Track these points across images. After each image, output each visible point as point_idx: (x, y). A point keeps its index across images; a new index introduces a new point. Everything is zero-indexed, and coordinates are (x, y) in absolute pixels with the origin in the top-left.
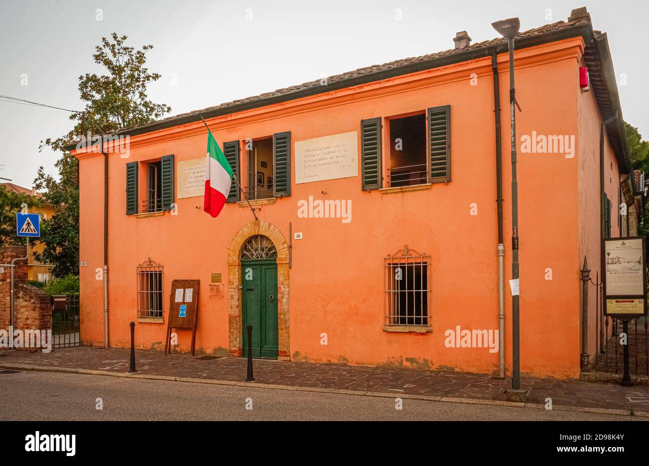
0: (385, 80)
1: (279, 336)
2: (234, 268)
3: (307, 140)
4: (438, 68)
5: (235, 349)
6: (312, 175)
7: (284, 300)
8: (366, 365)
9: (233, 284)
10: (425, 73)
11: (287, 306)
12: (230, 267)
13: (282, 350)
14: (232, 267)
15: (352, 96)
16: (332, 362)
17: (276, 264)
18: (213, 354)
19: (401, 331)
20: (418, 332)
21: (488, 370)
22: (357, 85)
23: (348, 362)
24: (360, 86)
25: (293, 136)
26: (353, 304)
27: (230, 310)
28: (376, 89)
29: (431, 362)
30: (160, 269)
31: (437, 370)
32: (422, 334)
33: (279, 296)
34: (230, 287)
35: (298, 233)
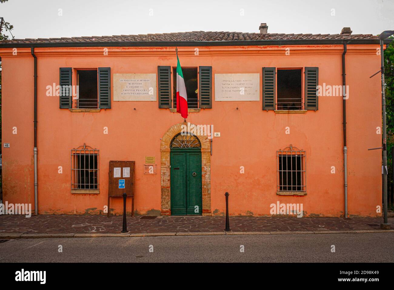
0: (282, 46)
1: (203, 200)
2: (166, 153)
3: (224, 74)
4: (313, 45)
5: (167, 210)
6: (227, 97)
7: (207, 176)
8: (266, 216)
9: (165, 165)
10: (306, 46)
11: (209, 180)
12: (163, 153)
13: (206, 209)
14: (165, 153)
15: (258, 51)
16: (242, 215)
17: (201, 152)
18: (147, 214)
19: (289, 195)
20: (299, 195)
21: (338, 215)
22: (263, 45)
23: (253, 214)
24: (265, 46)
25: (213, 70)
26: (256, 178)
27: (162, 183)
28: (275, 50)
29: (306, 212)
30: (96, 152)
31: (309, 216)
32: (301, 196)
33: (203, 173)
34: (162, 166)
35: (217, 133)
